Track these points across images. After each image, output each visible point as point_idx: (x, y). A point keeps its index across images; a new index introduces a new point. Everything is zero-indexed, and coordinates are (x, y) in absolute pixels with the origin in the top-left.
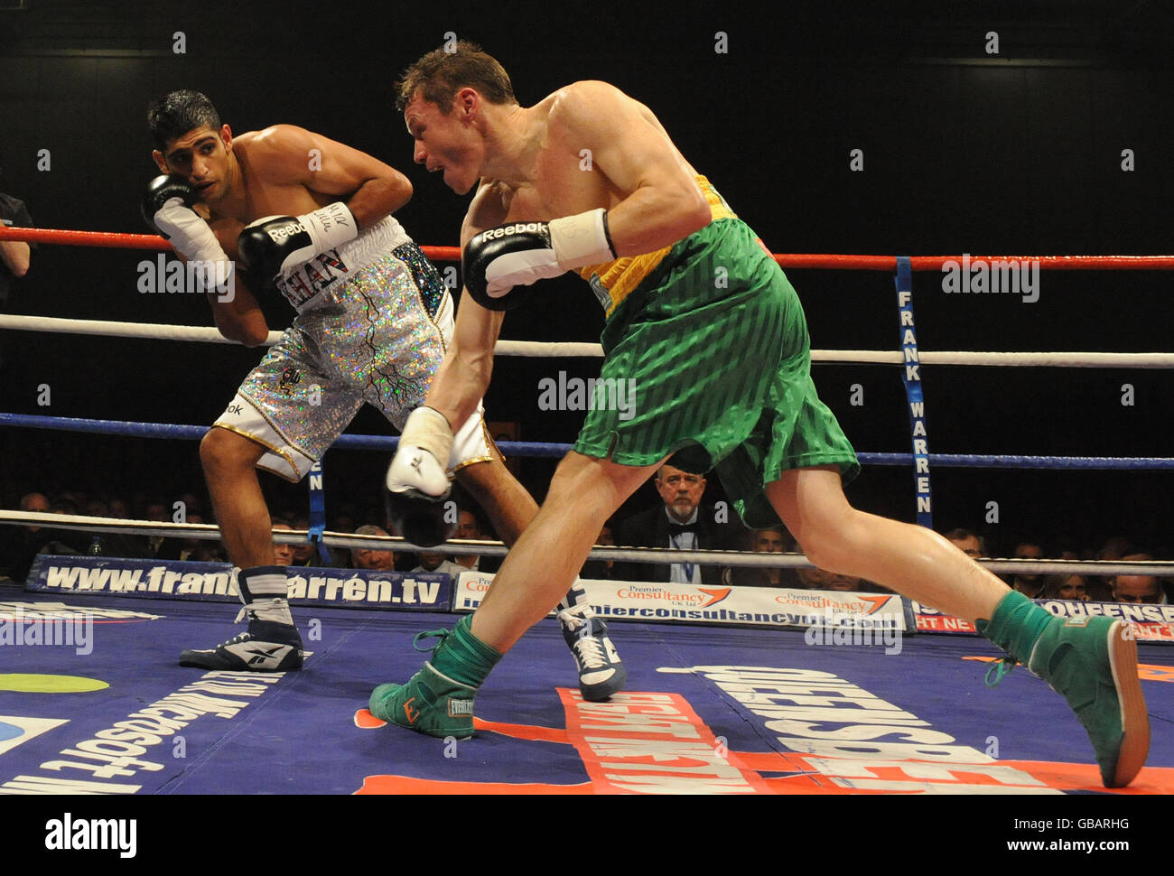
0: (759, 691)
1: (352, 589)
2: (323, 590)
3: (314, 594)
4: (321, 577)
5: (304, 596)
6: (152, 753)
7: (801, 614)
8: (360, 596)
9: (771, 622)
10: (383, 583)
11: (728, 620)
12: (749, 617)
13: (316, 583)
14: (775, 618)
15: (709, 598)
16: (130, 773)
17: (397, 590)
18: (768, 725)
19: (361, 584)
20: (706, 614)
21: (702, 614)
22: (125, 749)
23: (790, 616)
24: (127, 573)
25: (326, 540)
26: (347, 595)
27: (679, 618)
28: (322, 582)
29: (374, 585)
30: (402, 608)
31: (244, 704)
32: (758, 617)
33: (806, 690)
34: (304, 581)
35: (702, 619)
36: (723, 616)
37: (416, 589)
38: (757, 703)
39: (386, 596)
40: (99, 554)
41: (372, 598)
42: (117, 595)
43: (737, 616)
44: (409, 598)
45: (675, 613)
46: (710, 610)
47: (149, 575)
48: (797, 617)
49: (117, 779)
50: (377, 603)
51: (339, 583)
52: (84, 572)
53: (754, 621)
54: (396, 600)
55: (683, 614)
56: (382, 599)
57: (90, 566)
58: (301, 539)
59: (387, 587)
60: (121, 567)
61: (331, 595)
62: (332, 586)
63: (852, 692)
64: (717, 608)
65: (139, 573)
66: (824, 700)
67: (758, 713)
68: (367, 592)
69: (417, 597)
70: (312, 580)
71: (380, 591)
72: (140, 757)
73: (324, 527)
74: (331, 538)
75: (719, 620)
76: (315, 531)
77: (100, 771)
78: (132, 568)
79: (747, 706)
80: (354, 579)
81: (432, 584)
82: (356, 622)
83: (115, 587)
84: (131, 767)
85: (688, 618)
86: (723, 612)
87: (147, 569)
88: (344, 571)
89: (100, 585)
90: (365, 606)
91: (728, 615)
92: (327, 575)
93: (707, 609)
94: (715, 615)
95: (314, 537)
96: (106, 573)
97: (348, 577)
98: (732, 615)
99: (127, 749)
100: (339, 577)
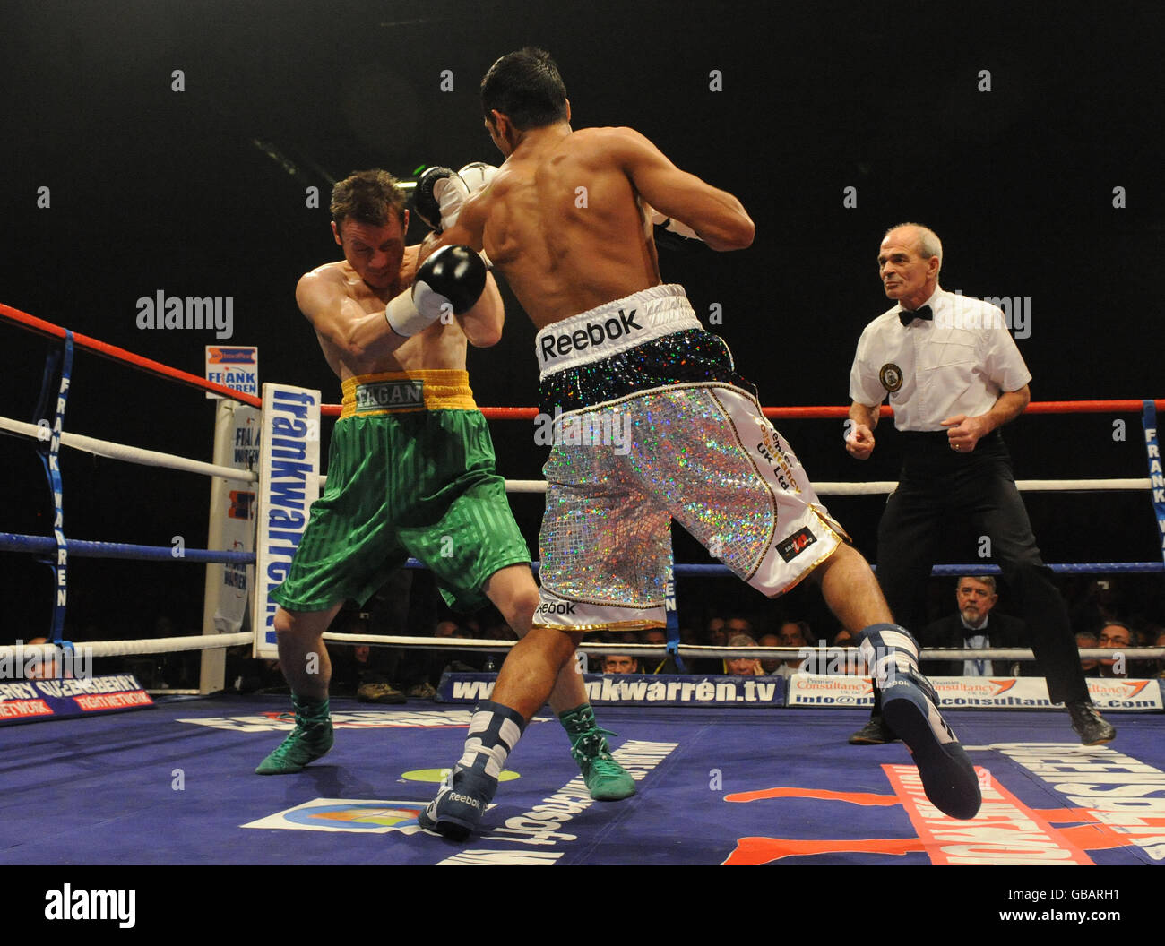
1: (704, 691)
2: (679, 692)
3: (672, 696)
4: (677, 682)
5: (664, 698)
6: (566, 828)
8: (710, 697)
10: (729, 685)
13: (673, 687)
15: (997, 688)
16: (553, 843)
17: (741, 691)
18: (1057, 788)
19: (710, 686)
20: (996, 702)
22: (544, 826)
25: (680, 651)
26: (699, 696)
28: (678, 686)
29: (721, 687)
30: (745, 705)
32: (1039, 702)
34: (663, 686)
35: (994, 705)
36: (1011, 703)
37: (756, 690)
38: (1045, 772)
39: (732, 696)
40: (493, 670)
41: (720, 697)
43: (1022, 702)
44: (750, 697)
45: (970, 701)
46: (999, 698)
49: (542, 848)
50: (725, 702)
51: (692, 687)
52: (482, 685)
53: (1035, 706)
54: (740, 699)
55: (977, 702)
56: (729, 698)
57: (487, 680)
58: (660, 653)
59: (732, 689)
61: (686, 697)
62: (687, 689)
64: (1004, 696)
67: (1046, 779)
68: (715, 693)
69: (757, 696)
70: (670, 685)
71: (726, 692)
72: (556, 831)
73: (679, 641)
74: (686, 650)
76: (671, 644)
77: (527, 843)
79: (1038, 774)
80: (705, 683)
81: (769, 685)
82: (709, 717)
84: (550, 838)
85: (982, 705)
86: (1010, 699)
90: (715, 705)
91: (1015, 701)
92: (682, 681)
93: (996, 697)
94: (1004, 701)
95: (671, 651)
97: (699, 682)
98: (1018, 701)
99: (546, 826)
100: (692, 682)
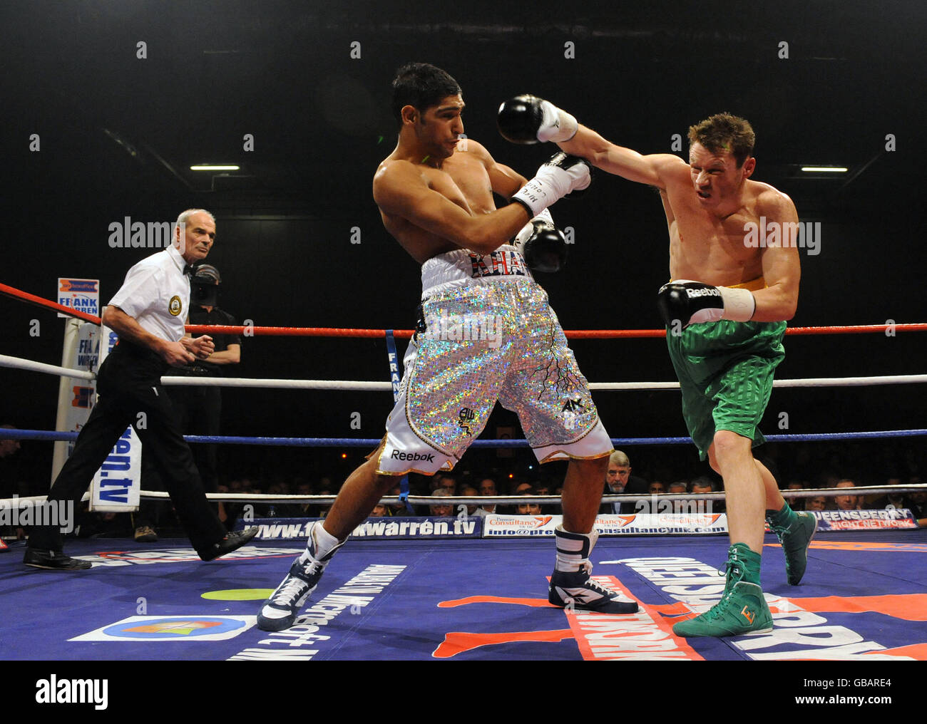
0: (655, 571)
1: (426, 528)
2: (408, 529)
3: (403, 532)
4: (407, 522)
5: (397, 533)
6: (323, 629)
7: (674, 527)
8: (430, 532)
9: (658, 533)
10: (442, 523)
11: (635, 533)
12: (646, 531)
13: (404, 526)
14: (660, 530)
15: (624, 521)
16: (312, 643)
17: (451, 527)
18: (663, 589)
19: (430, 525)
20: (623, 531)
21: (621, 531)
22: (307, 630)
23: (668, 528)
24: (292, 527)
25: (409, 500)
26: (422, 532)
27: (609, 533)
28: (407, 525)
29: (437, 525)
30: (454, 537)
31: (371, 599)
32: (651, 530)
33: (680, 569)
34: (397, 525)
35: (621, 533)
36: (632, 531)
37: (462, 526)
38: (656, 578)
39: (445, 531)
40: (274, 516)
41: (437, 532)
42: (287, 540)
43: (640, 531)
44: (458, 532)
45: (606, 531)
46: (625, 528)
47: (305, 527)
48: (672, 529)
49: (304, 647)
50: (440, 535)
51: (417, 525)
52: (266, 527)
53: (649, 533)
54: (451, 533)
55: (611, 531)
56: (442, 533)
57: (270, 524)
58: (395, 501)
59: (445, 526)
60: (288, 523)
61: (413, 532)
62: (414, 527)
63: (704, 568)
64: (629, 526)
65: (299, 526)
66: (690, 573)
67: (657, 584)
68: (434, 529)
69: (462, 531)
70: (402, 524)
71: (441, 528)
72: (315, 633)
73: (408, 493)
74: (412, 499)
75: (630, 533)
76: (403, 495)
77: (293, 643)
78: (295, 523)
79: (650, 579)
80: (426, 522)
81: (471, 523)
82: (430, 546)
83: (285, 535)
84: (311, 639)
85: (613, 533)
86: (632, 529)
87: (304, 523)
88: (420, 518)
89: (276, 534)
90: (433, 537)
91: (635, 530)
92: (410, 521)
93: (623, 528)
94: (628, 530)
96: (280, 527)
97: (422, 521)
98: (637, 530)
99: (307, 629)
100: (417, 522)
